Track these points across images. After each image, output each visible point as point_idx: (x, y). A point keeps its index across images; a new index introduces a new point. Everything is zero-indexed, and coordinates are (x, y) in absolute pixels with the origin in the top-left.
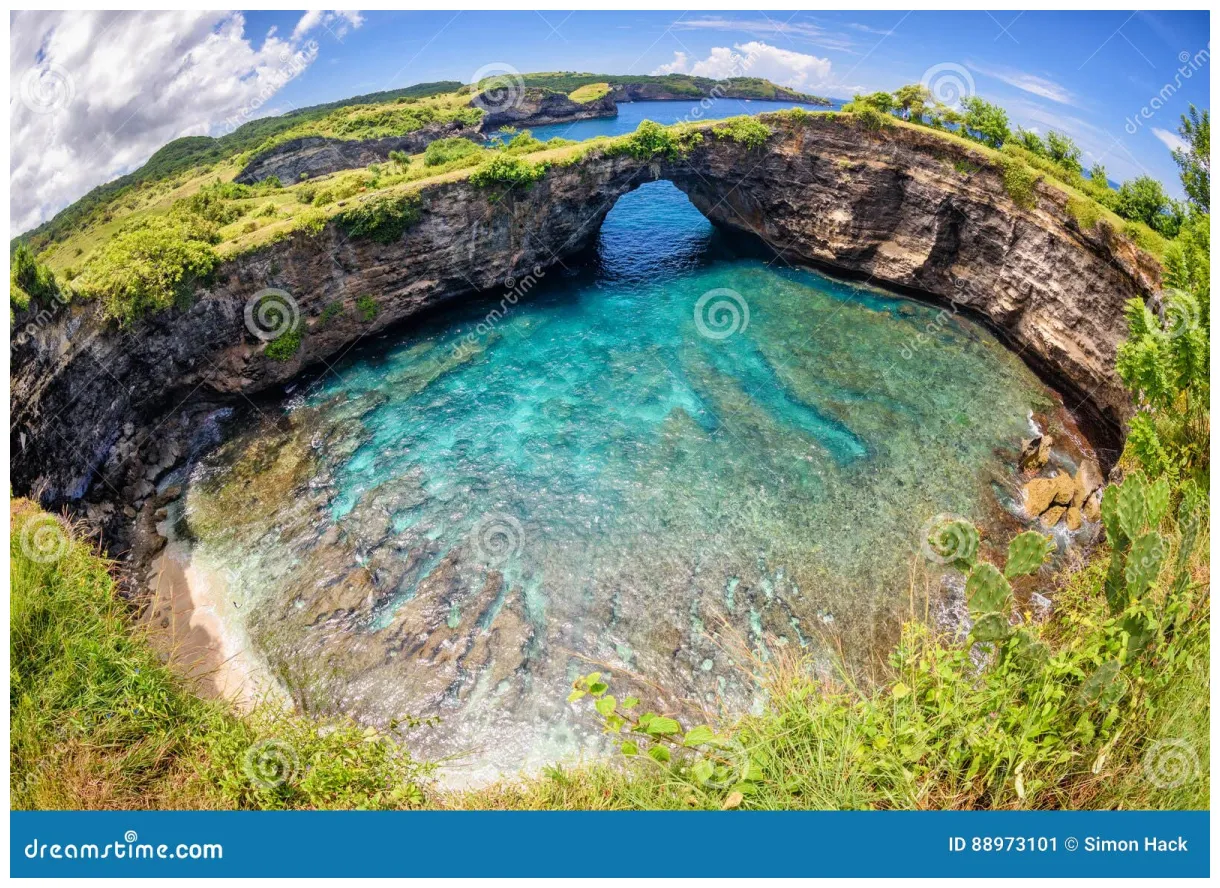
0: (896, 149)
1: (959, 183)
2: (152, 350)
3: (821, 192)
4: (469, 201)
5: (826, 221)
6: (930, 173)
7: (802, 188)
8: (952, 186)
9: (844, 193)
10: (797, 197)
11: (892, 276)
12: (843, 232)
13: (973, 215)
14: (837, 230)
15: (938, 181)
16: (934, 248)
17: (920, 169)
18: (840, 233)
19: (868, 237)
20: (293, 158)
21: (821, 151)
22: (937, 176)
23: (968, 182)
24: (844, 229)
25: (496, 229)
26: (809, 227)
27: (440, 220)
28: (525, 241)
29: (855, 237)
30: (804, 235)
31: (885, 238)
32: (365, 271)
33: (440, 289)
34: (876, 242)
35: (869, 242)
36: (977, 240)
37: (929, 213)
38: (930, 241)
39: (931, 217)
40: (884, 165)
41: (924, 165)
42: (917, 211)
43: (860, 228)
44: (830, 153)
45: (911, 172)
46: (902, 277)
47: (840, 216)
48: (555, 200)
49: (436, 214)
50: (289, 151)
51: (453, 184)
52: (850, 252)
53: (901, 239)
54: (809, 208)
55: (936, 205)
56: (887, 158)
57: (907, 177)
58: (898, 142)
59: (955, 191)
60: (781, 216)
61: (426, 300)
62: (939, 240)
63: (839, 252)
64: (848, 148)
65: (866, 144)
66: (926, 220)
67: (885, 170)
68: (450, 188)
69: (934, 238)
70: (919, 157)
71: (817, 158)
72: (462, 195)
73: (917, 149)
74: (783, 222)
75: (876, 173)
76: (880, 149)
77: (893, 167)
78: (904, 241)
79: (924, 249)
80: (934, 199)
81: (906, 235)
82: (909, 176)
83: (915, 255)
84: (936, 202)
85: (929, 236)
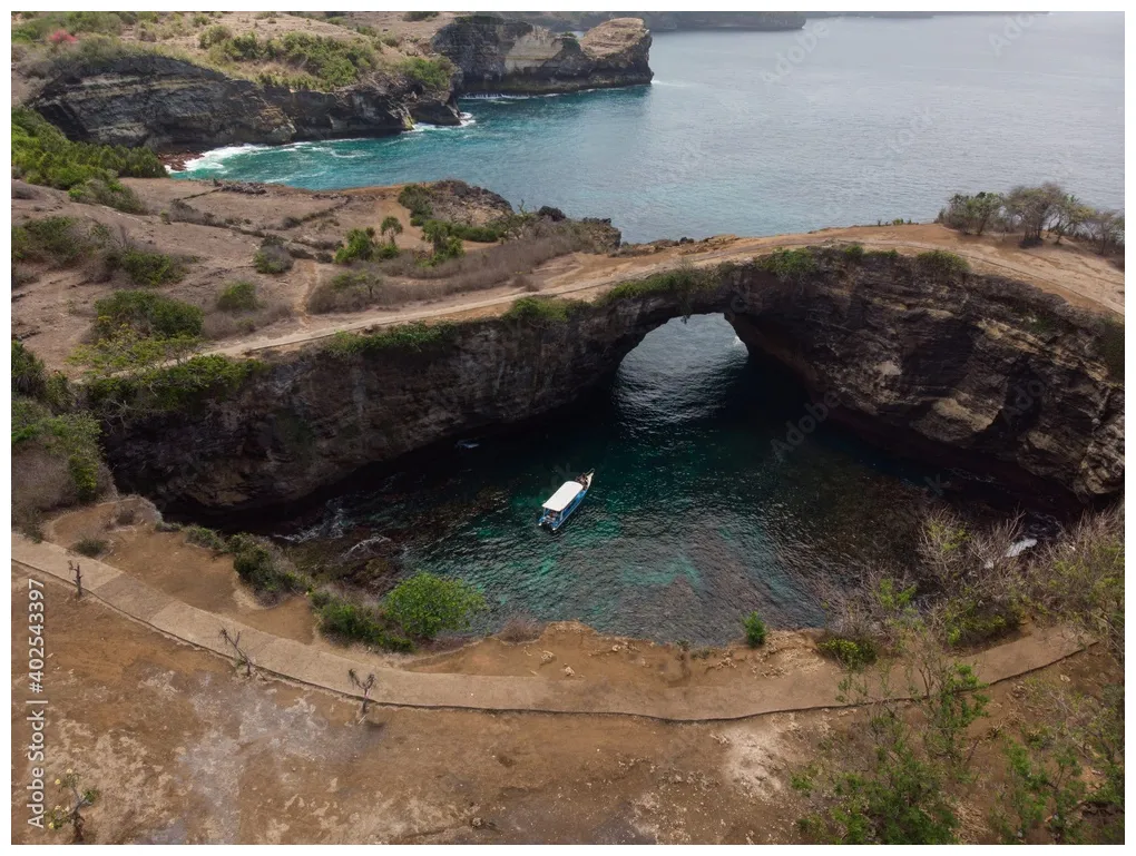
0: (967, 296)
1: (1041, 343)
2: (128, 454)
3: (869, 340)
4: (499, 341)
5: (871, 372)
6: (1006, 328)
7: (848, 334)
8: (1031, 345)
9: (896, 345)
10: (841, 343)
11: (946, 439)
12: (890, 387)
13: (1056, 380)
14: (883, 384)
15: (1016, 338)
17: (994, 322)
18: (886, 388)
19: (920, 394)
20: (140, 88)
21: (875, 295)
22: (1015, 332)
23: (1054, 341)
24: (892, 382)
25: (521, 368)
26: (852, 376)
27: (468, 357)
28: (548, 380)
29: (904, 393)
30: (845, 383)
31: (946, 394)
32: (387, 398)
33: (459, 421)
34: (931, 398)
35: (920, 400)
36: (1061, 408)
37: (998, 372)
38: (996, 404)
39: (1001, 378)
40: (949, 314)
41: (1001, 318)
42: (986, 368)
43: (912, 383)
44: (884, 299)
45: (982, 325)
46: (957, 441)
47: (890, 368)
48: (581, 342)
49: (466, 351)
50: (134, 72)
51: (485, 323)
52: (897, 408)
53: (964, 396)
54: (854, 356)
55: (1008, 365)
56: (955, 307)
57: (976, 331)
58: (970, 290)
59: (1034, 350)
60: (822, 361)
61: (445, 431)
62: (1008, 403)
63: (883, 407)
64: (907, 294)
65: (930, 290)
66: (995, 380)
67: (949, 321)
68: (483, 327)
69: (1002, 400)
70: (994, 307)
71: (870, 303)
72: (492, 334)
73: (993, 299)
75: (938, 323)
76: (947, 296)
77: (960, 318)
78: (966, 400)
79: (990, 412)
80: (1007, 357)
81: (970, 393)
82: (978, 329)
83: (978, 417)
84: (1008, 361)
85: (997, 398)
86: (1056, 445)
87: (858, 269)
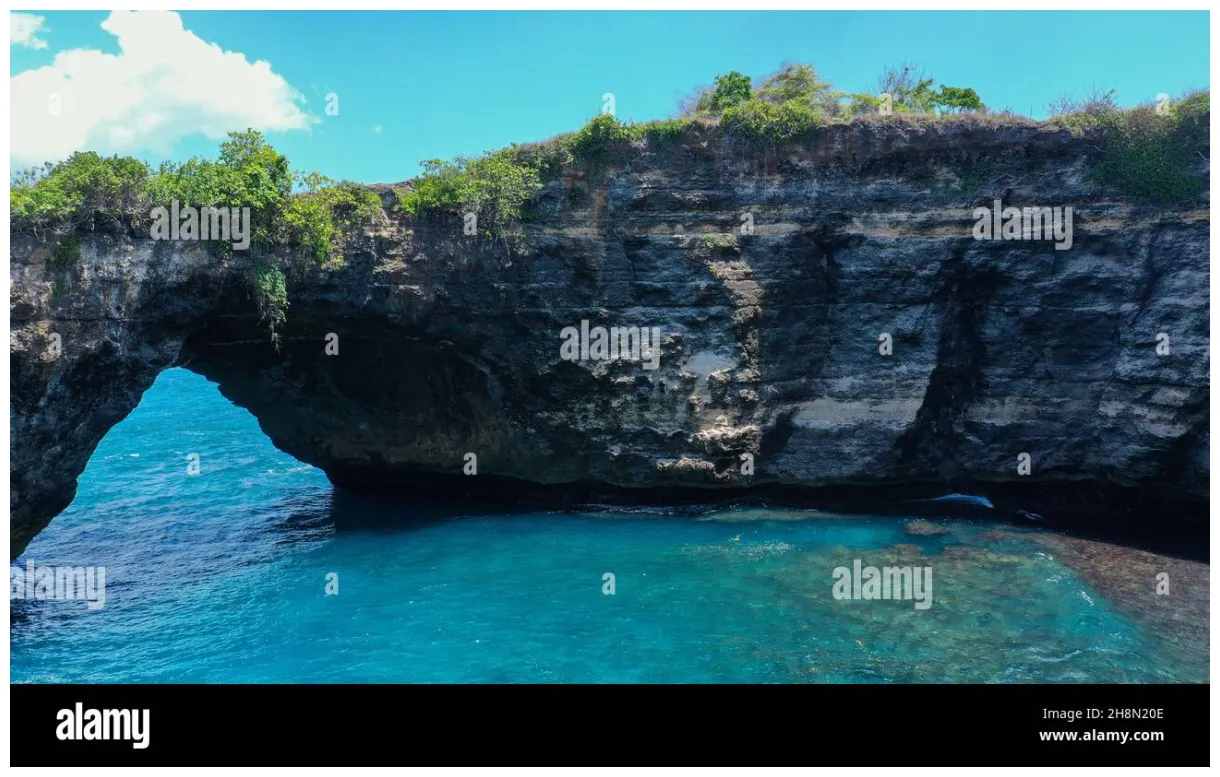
0: (818, 184)
6: (903, 216)
9: (714, 310)
11: (846, 470)
14: (707, 400)
15: (927, 225)
16: (934, 376)
17: (876, 216)
21: (652, 223)
22: (922, 216)
26: (633, 412)
30: (618, 434)
31: (806, 394)
34: (789, 408)
36: (1036, 325)
37: (913, 302)
38: (921, 367)
39: (919, 311)
40: (793, 227)
41: (884, 203)
42: (877, 309)
44: (672, 224)
45: (856, 228)
46: (869, 465)
47: (709, 366)
52: (740, 443)
53: (844, 384)
55: (927, 280)
56: (798, 211)
57: (847, 242)
58: (822, 169)
60: (558, 404)
62: (941, 356)
63: (718, 451)
64: (712, 204)
65: (750, 188)
67: (796, 239)
69: (930, 354)
70: (872, 188)
71: (643, 243)
73: (871, 169)
74: (561, 417)
75: (777, 248)
76: (781, 192)
77: (813, 227)
78: (853, 387)
79: (910, 386)
80: (921, 267)
81: (853, 373)
82: (851, 238)
83: (890, 407)
84: (926, 272)
85: (916, 355)
86: (1030, 408)
87: (611, 173)
